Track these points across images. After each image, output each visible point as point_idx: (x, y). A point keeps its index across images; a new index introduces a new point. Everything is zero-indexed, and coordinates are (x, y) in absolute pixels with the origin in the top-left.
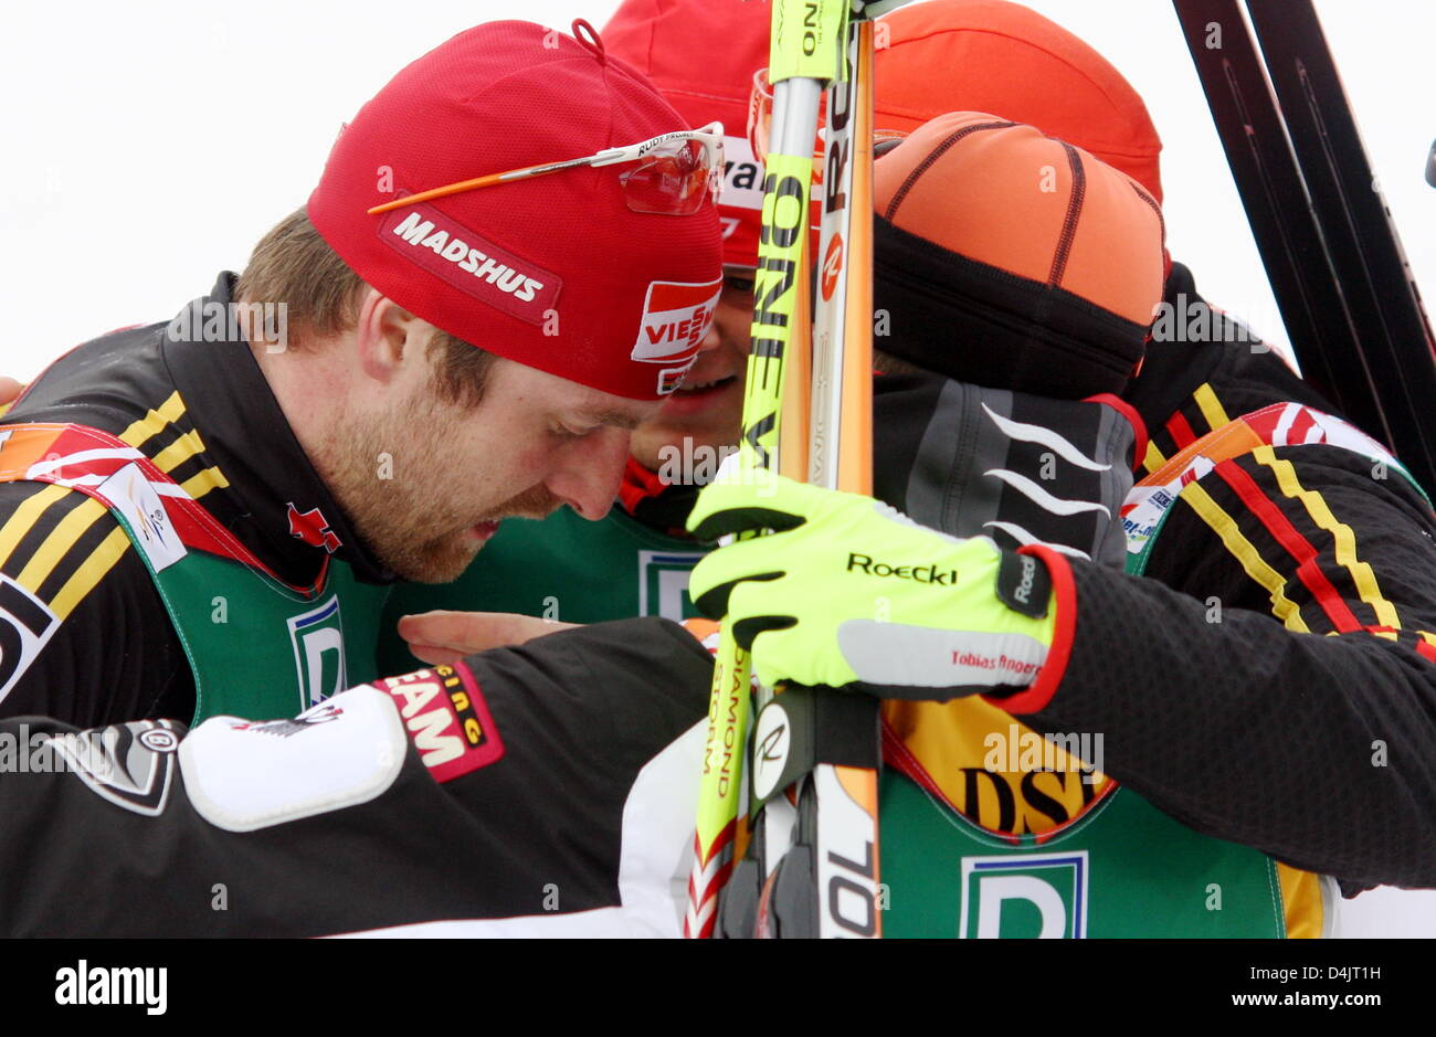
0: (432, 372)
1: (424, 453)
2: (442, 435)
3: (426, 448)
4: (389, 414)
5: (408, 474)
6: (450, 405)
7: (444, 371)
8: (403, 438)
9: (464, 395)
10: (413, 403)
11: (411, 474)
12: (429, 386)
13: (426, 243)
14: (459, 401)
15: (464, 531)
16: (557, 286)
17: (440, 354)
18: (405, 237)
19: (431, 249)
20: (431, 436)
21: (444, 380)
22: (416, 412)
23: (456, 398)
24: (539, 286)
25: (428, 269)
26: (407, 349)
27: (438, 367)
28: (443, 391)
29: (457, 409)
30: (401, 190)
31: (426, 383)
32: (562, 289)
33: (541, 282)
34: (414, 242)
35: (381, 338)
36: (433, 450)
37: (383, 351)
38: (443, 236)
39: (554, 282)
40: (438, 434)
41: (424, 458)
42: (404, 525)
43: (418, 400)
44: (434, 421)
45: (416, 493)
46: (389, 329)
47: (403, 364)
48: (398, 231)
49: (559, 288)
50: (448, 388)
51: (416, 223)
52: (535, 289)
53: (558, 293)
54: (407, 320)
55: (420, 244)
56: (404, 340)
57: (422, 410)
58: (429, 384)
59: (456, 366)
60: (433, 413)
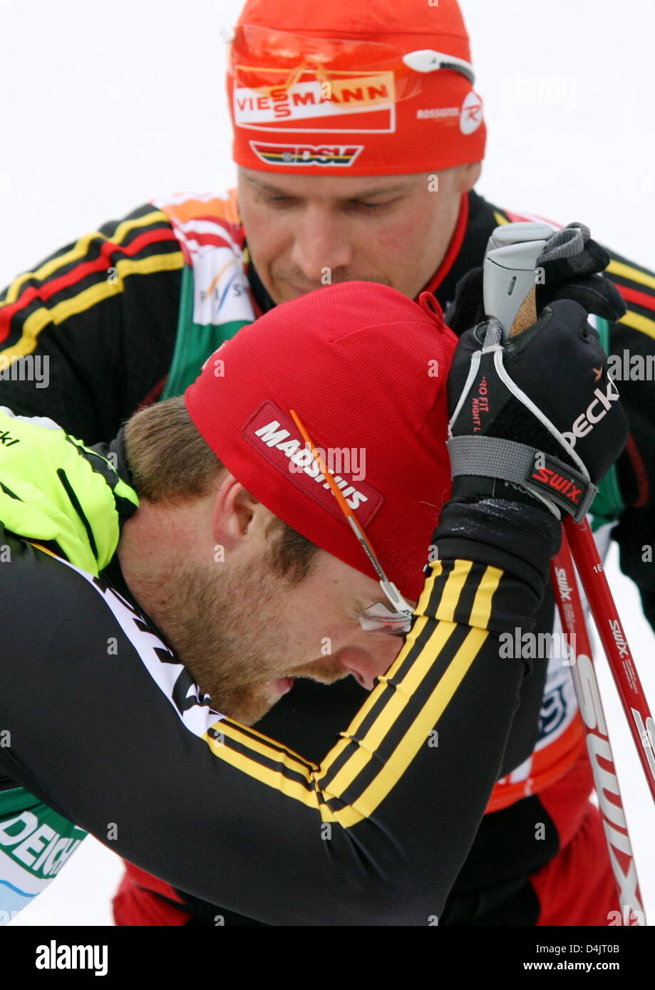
0: (269, 547)
1: (251, 612)
2: (268, 600)
3: (253, 608)
4: (227, 573)
5: (233, 625)
6: (278, 577)
7: (279, 549)
8: (234, 596)
9: (292, 571)
10: (250, 569)
11: (235, 626)
12: (265, 559)
13: (280, 447)
14: (287, 575)
15: (268, 683)
16: (379, 501)
17: (277, 534)
18: (264, 439)
19: (283, 452)
20: (258, 599)
21: (278, 556)
22: (249, 577)
23: (285, 571)
24: (364, 499)
25: (277, 467)
26: (252, 526)
27: (275, 545)
28: (275, 564)
29: (284, 582)
30: (268, 401)
31: (263, 555)
32: (382, 505)
33: (366, 496)
34: (270, 444)
35: (232, 514)
36: (258, 610)
37: (232, 524)
38: (295, 443)
39: (378, 498)
40: (264, 599)
41: (249, 616)
42: (223, 667)
43: (254, 567)
44: (264, 587)
45: (236, 643)
46: (238, 508)
47: (246, 538)
48: (258, 433)
49: (380, 504)
50: (279, 563)
51: (274, 430)
52: (360, 500)
53: (378, 507)
54: (254, 502)
55: (274, 447)
56: (250, 518)
57: (255, 576)
58: (265, 557)
59: (290, 546)
60: (264, 581)
